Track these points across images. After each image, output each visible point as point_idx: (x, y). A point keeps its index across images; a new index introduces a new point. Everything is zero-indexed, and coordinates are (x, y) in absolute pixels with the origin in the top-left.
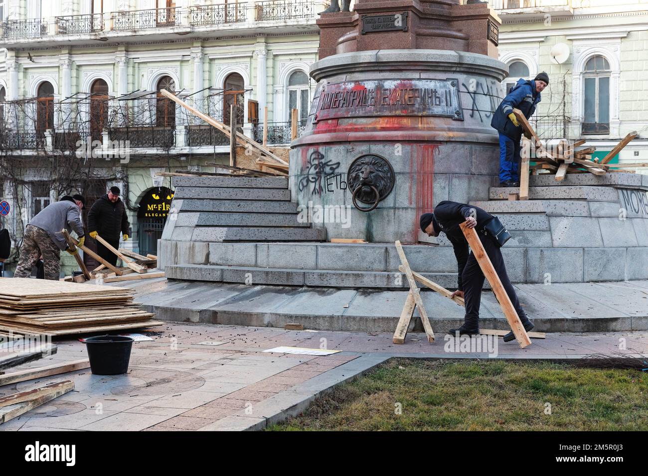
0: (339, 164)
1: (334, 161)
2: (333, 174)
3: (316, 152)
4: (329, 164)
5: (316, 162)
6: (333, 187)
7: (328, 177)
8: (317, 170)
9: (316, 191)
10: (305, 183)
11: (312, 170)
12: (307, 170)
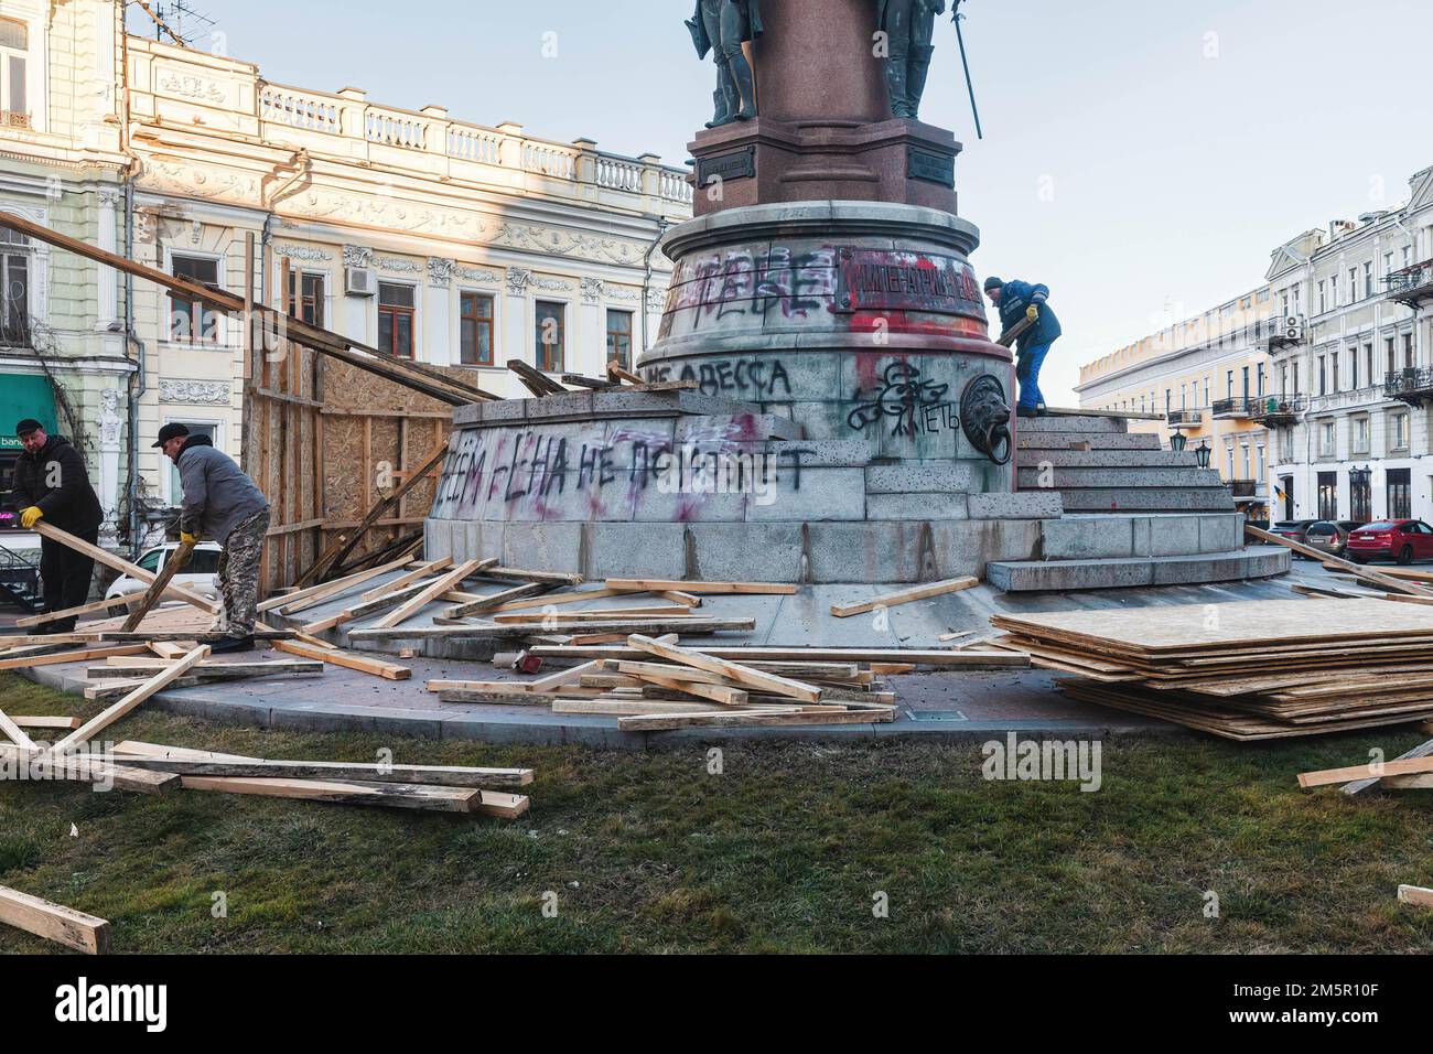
0: (945, 386)
1: (938, 381)
2: (936, 402)
3: (902, 364)
4: (928, 385)
5: (902, 381)
6: (938, 424)
7: (928, 408)
8: (904, 394)
9: (903, 430)
10: (870, 415)
11: (891, 394)
12: (878, 393)
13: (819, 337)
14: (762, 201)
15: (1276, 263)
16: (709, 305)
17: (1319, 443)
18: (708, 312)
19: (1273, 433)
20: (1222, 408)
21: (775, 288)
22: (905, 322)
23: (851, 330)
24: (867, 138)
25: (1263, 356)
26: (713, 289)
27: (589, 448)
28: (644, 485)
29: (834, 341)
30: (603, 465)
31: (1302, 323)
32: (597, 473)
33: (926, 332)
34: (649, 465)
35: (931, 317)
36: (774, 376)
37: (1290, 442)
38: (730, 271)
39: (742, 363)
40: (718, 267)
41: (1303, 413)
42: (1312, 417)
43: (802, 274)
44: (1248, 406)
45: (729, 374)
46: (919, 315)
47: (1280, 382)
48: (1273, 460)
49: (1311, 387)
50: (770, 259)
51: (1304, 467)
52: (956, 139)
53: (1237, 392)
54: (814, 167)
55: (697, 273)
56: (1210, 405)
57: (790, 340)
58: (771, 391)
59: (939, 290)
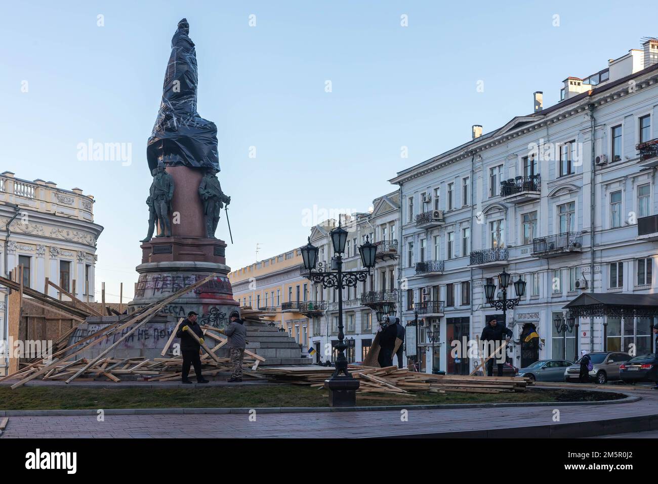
0: (225, 314)
1: (224, 312)
2: (223, 318)
3: (215, 308)
4: (221, 314)
5: (215, 312)
6: (224, 324)
7: (221, 320)
8: (215, 316)
9: (215, 326)
10: (206, 321)
11: (212, 316)
12: (208, 316)
13: (193, 300)
14: (174, 260)
15: (313, 235)
16: (158, 289)
17: (332, 326)
18: (158, 291)
19: (311, 320)
20: (286, 306)
21: (179, 285)
22: (214, 296)
23: (200, 298)
24: (202, 243)
25: (306, 281)
26: (159, 284)
27: (141, 330)
28: (158, 340)
29: (197, 301)
30: (145, 334)
31: (325, 265)
32: (144, 337)
33: (220, 299)
34: (159, 334)
35: (221, 294)
36: (180, 310)
37: (319, 325)
38: (165, 279)
39: (171, 306)
40: (160, 278)
41: (325, 311)
42: (329, 313)
43: (186, 282)
44: (299, 306)
45: (167, 309)
46: (218, 294)
47: (314, 295)
48: (311, 334)
49: (329, 298)
50: (177, 277)
51: (325, 338)
52: (225, 243)
53: (294, 299)
54: (187, 250)
55: (153, 279)
56: (280, 304)
57: (185, 300)
58: (179, 314)
59: (223, 287)
